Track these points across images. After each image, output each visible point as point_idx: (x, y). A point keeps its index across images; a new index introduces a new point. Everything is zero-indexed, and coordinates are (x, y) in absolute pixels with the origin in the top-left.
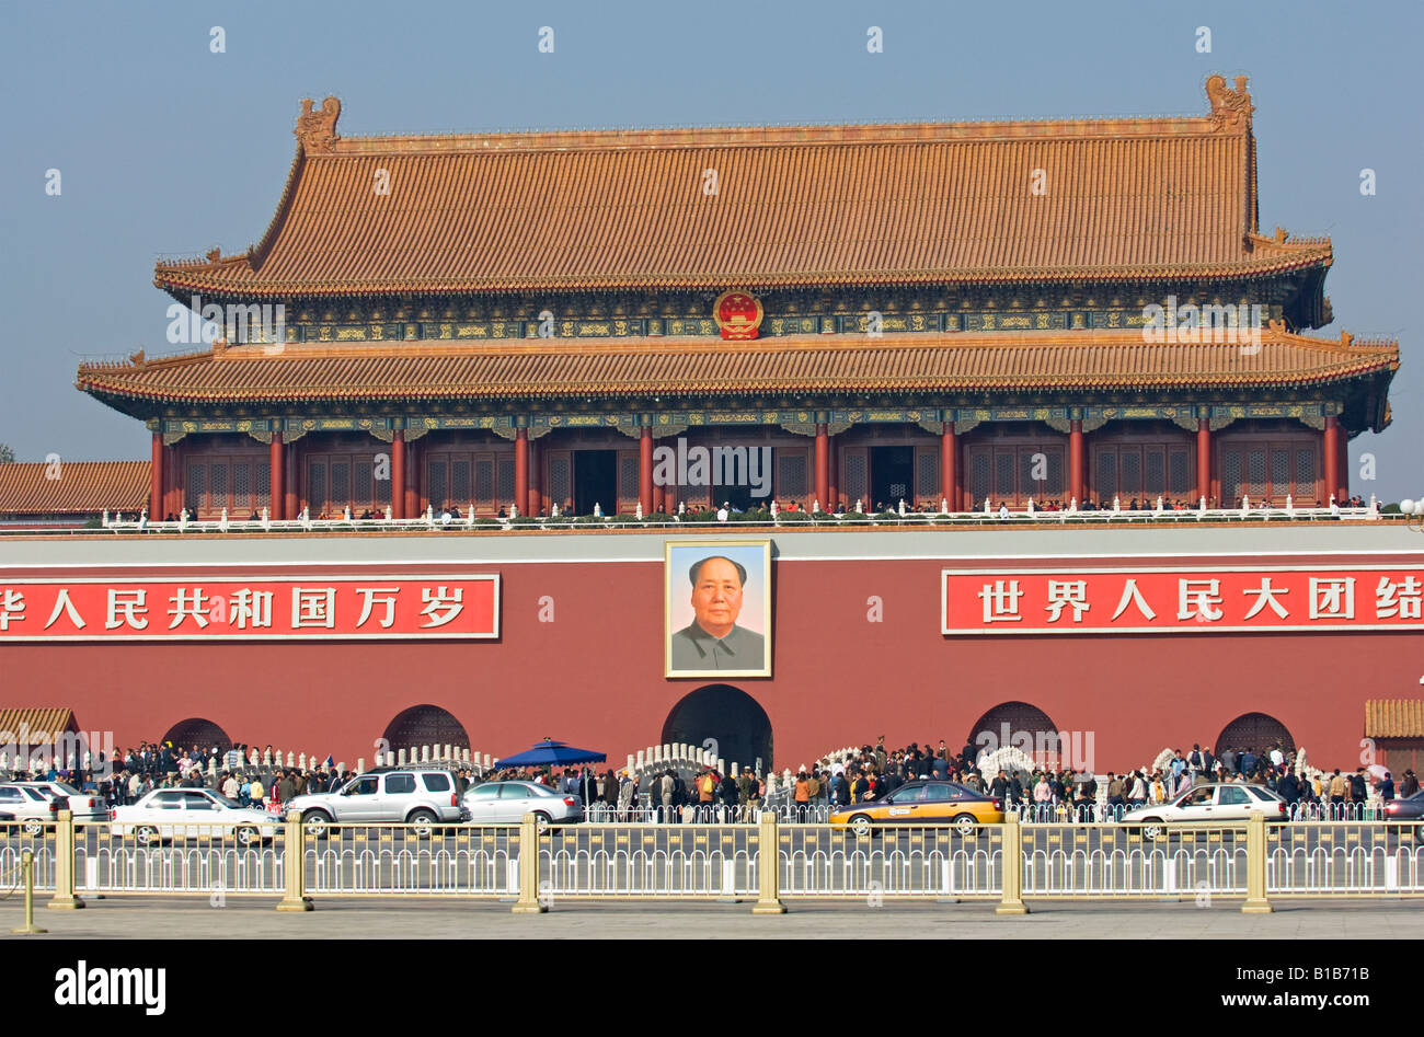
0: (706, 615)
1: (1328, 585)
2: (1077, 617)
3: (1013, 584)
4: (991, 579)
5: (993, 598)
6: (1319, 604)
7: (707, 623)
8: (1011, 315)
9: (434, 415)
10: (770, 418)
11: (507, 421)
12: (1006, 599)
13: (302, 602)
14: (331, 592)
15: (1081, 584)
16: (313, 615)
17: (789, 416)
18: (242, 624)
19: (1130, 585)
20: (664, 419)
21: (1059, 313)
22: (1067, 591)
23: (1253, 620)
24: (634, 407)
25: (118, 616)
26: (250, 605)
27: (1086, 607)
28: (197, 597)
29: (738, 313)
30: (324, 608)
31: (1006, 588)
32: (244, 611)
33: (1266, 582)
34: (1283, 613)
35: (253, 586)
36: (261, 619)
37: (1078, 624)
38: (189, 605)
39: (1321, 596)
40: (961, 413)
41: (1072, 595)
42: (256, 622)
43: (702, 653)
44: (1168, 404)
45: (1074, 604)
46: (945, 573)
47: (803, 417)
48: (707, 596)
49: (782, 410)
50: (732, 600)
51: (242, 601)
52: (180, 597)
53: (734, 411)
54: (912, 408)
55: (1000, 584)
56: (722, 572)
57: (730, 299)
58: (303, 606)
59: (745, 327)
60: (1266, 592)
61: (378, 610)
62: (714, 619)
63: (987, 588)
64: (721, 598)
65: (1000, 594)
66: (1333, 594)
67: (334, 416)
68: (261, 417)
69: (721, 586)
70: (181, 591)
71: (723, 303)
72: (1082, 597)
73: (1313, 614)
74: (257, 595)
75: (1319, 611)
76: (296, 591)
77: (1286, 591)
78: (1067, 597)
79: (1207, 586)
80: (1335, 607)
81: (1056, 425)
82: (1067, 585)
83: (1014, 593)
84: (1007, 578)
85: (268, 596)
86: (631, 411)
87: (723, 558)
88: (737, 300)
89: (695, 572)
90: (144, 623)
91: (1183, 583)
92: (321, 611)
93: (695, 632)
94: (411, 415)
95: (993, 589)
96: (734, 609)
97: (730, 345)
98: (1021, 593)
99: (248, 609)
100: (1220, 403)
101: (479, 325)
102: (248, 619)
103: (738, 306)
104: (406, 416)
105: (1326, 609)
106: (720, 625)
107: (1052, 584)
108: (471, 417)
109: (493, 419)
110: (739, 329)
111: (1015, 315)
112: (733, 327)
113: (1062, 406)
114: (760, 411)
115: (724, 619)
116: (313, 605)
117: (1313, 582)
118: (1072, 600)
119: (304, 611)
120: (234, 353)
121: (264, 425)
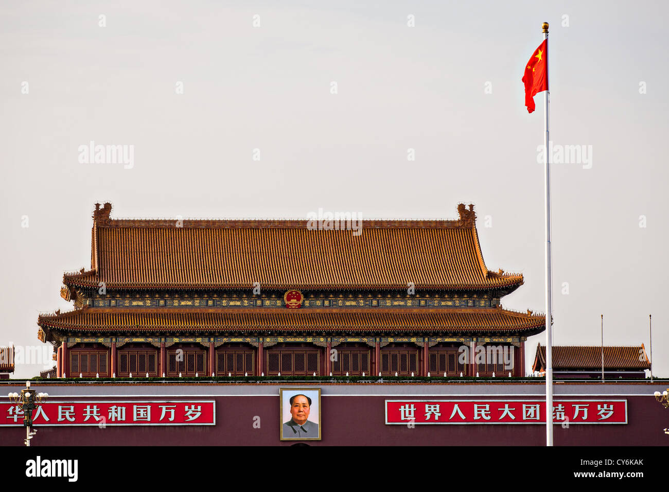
0: (296, 416)
1: (530, 407)
2: (437, 418)
3: (412, 406)
4: (404, 404)
5: (405, 411)
6: (526, 415)
7: (297, 420)
8: (397, 301)
9: (177, 337)
10: (309, 340)
11: (207, 340)
12: (410, 411)
13: (137, 411)
14: (149, 407)
15: (438, 406)
16: (142, 416)
17: (317, 339)
18: (113, 420)
19: (456, 407)
20: (268, 340)
21: (416, 300)
22: (432, 408)
23: (502, 420)
24: (256, 334)
25: (63, 417)
26: (116, 412)
27: (440, 414)
28: (95, 409)
29: (294, 298)
30: (147, 414)
31: (410, 407)
32: (114, 414)
33: (507, 406)
34: (513, 417)
35: (118, 405)
36: (121, 418)
37: (437, 421)
38: (92, 412)
39: (527, 411)
40: (383, 339)
41: (434, 410)
42: (119, 419)
43: (295, 432)
44: (461, 337)
45: (435, 413)
46: (386, 401)
47: (322, 339)
48: (296, 410)
49: (313, 337)
50: (306, 411)
51: (113, 410)
52: (88, 409)
53: (295, 337)
54: (364, 337)
55: (407, 406)
56: (302, 400)
57: (291, 293)
58: (138, 413)
59: (296, 304)
60: (507, 410)
61: (168, 414)
62: (299, 418)
63: (402, 407)
64: (302, 410)
65: (407, 409)
66: (532, 411)
67: (137, 337)
68: (107, 337)
69: (302, 406)
70: (88, 407)
71: (288, 294)
72: (438, 411)
73: (524, 418)
74: (119, 408)
75: (526, 417)
76: (135, 407)
77: (514, 409)
78: (432, 411)
79: (485, 407)
80: (532, 415)
81: (419, 344)
82: (432, 406)
83: (413, 409)
84: (410, 404)
85: (124, 408)
86: (255, 336)
87: (303, 395)
88: (294, 293)
89: (292, 400)
90: (73, 419)
91: (476, 406)
92: (145, 415)
93: (293, 423)
94: (168, 337)
95: (405, 408)
96: (306, 415)
97: (290, 311)
98: (415, 409)
99: (116, 414)
100: (481, 337)
101: (189, 301)
102: (116, 418)
103: (294, 295)
104: (166, 337)
105: (529, 417)
106: (301, 421)
107: (427, 406)
108: (192, 338)
109: (201, 339)
110: (294, 304)
111: (399, 300)
112: (291, 304)
113: (421, 337)
114: (305, 337)
115: (303, 418)
116: (142, 412)
117: (524, 406)
118: (434, 412)
119: (139, 415)
120: (92, 310)
121: (109, 340)
